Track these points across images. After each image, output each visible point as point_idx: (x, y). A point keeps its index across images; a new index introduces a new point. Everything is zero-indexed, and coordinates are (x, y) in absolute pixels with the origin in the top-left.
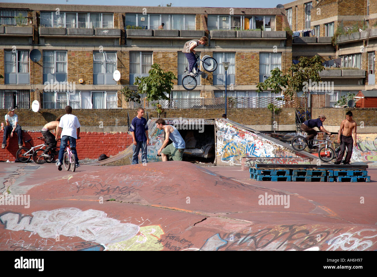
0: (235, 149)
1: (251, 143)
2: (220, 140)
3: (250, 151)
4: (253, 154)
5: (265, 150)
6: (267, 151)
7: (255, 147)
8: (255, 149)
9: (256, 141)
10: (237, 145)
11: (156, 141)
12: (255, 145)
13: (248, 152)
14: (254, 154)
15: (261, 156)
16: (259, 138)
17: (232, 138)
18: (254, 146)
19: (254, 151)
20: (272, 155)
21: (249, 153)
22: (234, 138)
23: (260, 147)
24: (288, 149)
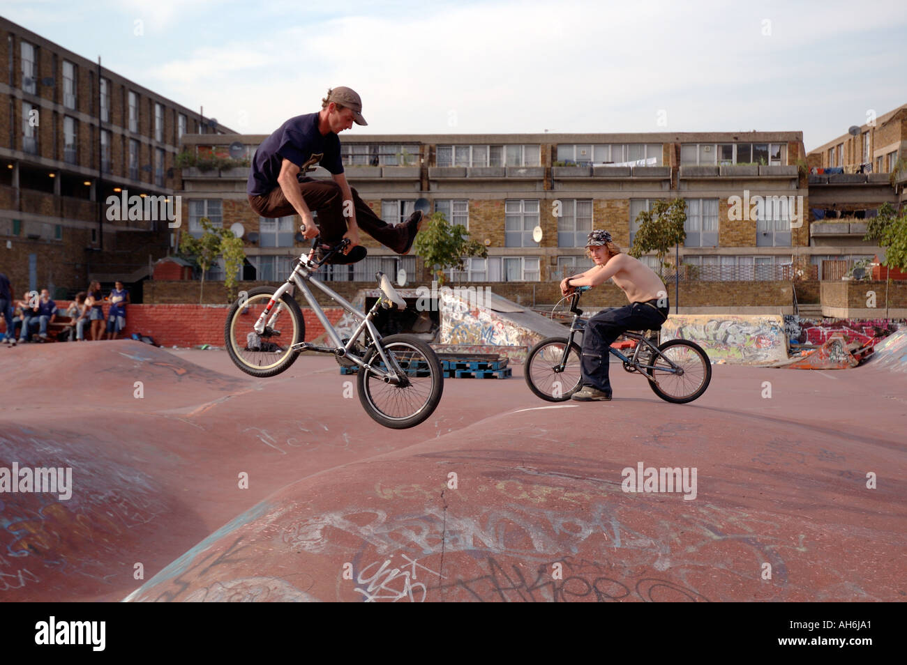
0: (466, 333)
1: (488, 326)
2: (446, 320)
3: (487, 336)
4: (490, 342)
5: (506, 336)
6: (510, 338)
7: (493, 332)
8: (493, 334)
9: (495, 323)
10: (470, 327)
11: (353, 320)
12: (493, 328)
13: (483, 338)
14: (492, 341)
15: (501, 344)
16: (498, 318)
17: (463, 318)
18: (492, 330)
19: (492, 337)
20: (516, 343)
21: (486, 340)
22: (465, 318)
23: (499, 332)
24: (537, 334)
